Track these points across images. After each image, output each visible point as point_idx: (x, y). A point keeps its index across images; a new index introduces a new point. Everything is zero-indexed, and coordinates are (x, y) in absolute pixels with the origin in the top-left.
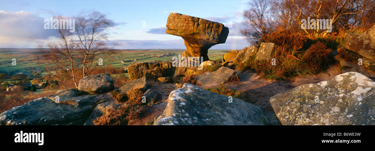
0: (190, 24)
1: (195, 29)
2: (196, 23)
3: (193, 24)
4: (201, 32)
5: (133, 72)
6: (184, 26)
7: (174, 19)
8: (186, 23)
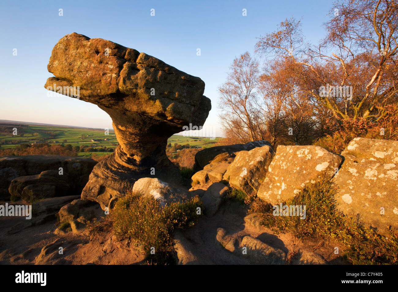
0: (107, 63)
1: (122, 79)
3: (117, 65)
4: (141, 91)
6: (90, 69)
7: (66, 49)
8: (97, 60)
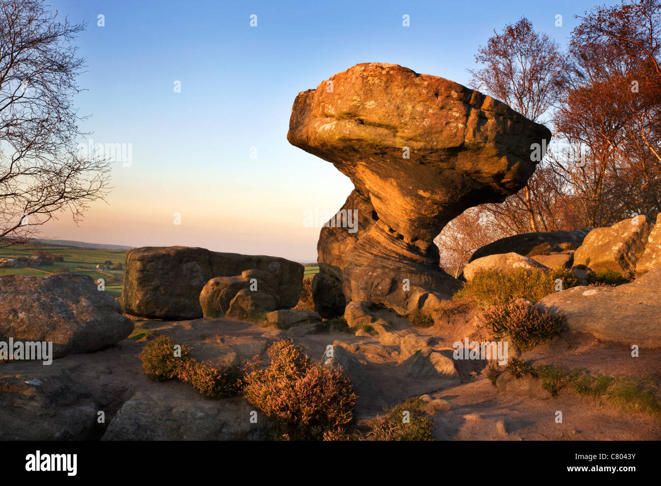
0: (450, 110)
1: (471, 130)
2: (473, 113)
3: (464, 113)
4: (490, 145)
5: (156, 282)
6: (428, 116)
7: (387, 87)
8: (438, 106)
